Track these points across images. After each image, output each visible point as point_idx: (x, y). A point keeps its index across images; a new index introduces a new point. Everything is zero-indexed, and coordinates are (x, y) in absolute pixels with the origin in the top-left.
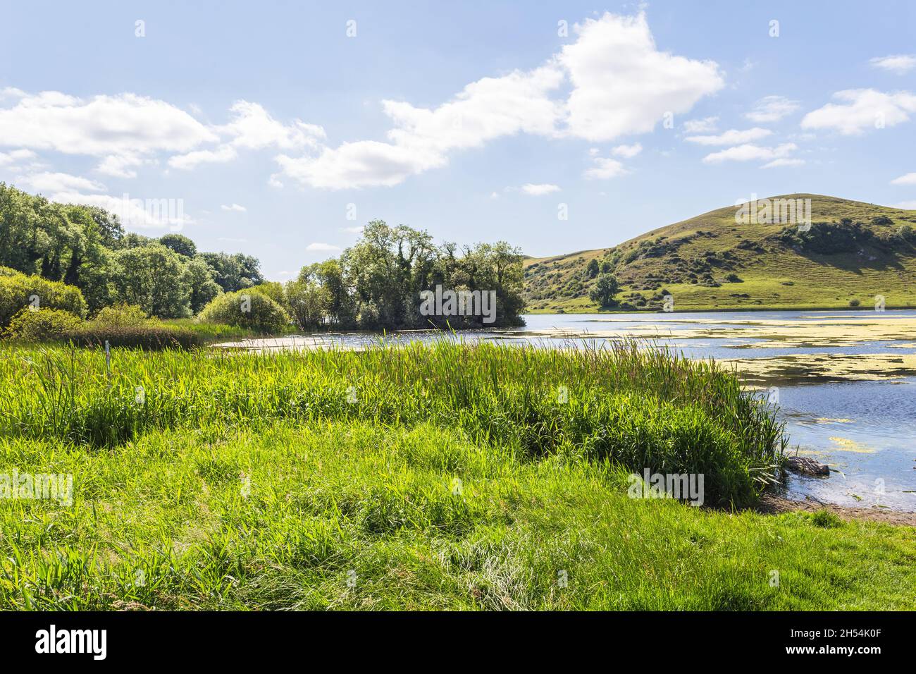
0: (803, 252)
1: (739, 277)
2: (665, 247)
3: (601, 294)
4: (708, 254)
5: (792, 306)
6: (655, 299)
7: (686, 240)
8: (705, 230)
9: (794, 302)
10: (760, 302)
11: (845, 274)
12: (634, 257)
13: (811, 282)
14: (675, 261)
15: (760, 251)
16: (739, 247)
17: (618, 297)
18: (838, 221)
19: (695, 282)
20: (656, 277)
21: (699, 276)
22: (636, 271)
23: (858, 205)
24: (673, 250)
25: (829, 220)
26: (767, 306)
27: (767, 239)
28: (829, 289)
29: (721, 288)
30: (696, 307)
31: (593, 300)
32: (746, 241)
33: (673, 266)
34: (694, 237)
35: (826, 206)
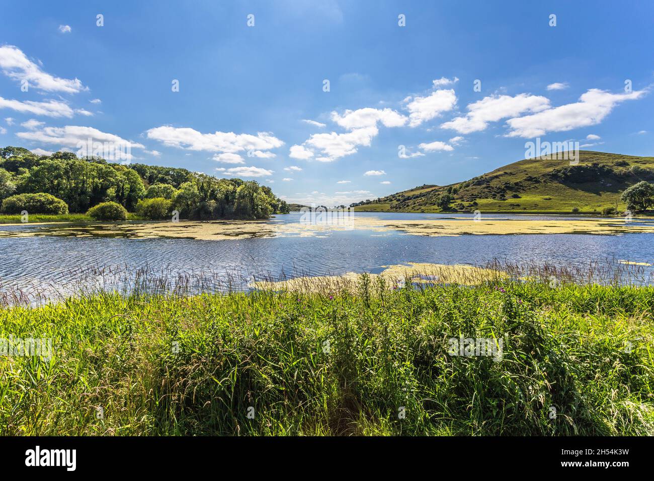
0: (563, 182)
1: (520, 195)
2: (484, 180)
4: (506, 184)
5: (543, 211)
6: (469, 206)
7: (497, 177)
8: (509, 171)
10: (525, 209)
11: (587, 194)
12: (467, 186)
13: (563, 198)
14: (487, 187)
16: (525, 180)
17: (452, 205)
18: (590, 165)
19: (494, 198)
20: (475, 195)
21: (498, 195)
22: (466, 192)
24: (488, 182)
25: (585, 164)
27: (543, 175)
29: (507, 201)
31: (439, 206)
32: (530, 177)
33: (486, 190)
34: (501, 175)
35: (587, 156)
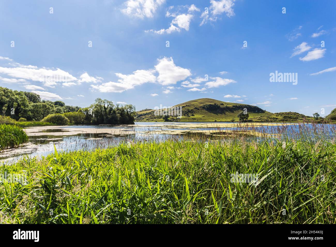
0: (207, 110)
1: (194, 115)
3: (165, 118)
4: (188, 110)
6: (176, 119)
8: (188, 105)
9: (204, 120)
10: (198, 120)
11: (214, 115)
13: (208, 116)
15: (198, 109)
16: (194, 109)
17: (169, 119)
18: (214, 104)
19: (185, 116)
21: (186, 114)
23: (218, 101)
25: (212, 104)
26: (199, 121)
27: (200, 107)
28: (211, 118)
29: (190, 117)
30: (185, 121)
31: (163, 119)
32: (196, 107)
34: (185, 106)
